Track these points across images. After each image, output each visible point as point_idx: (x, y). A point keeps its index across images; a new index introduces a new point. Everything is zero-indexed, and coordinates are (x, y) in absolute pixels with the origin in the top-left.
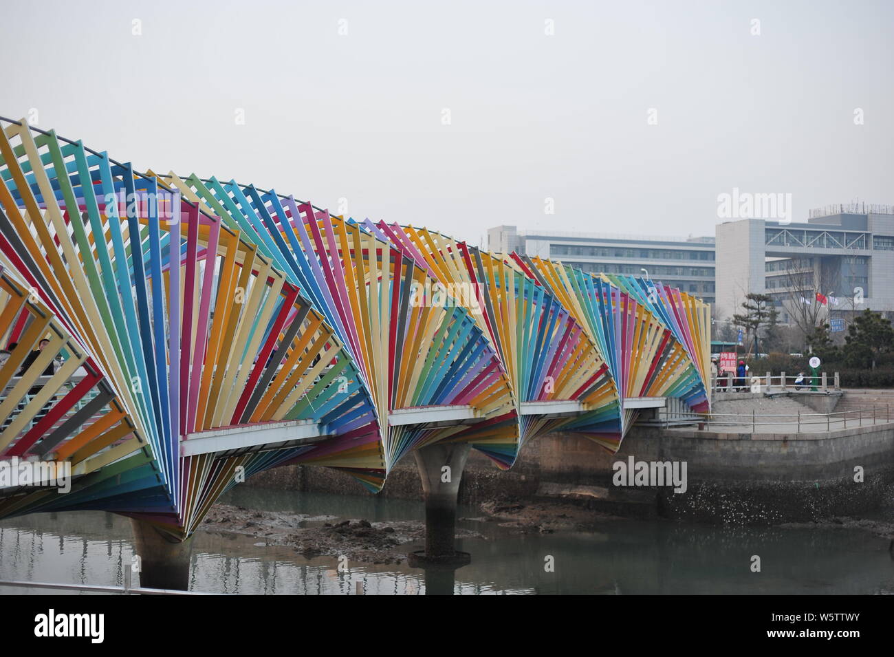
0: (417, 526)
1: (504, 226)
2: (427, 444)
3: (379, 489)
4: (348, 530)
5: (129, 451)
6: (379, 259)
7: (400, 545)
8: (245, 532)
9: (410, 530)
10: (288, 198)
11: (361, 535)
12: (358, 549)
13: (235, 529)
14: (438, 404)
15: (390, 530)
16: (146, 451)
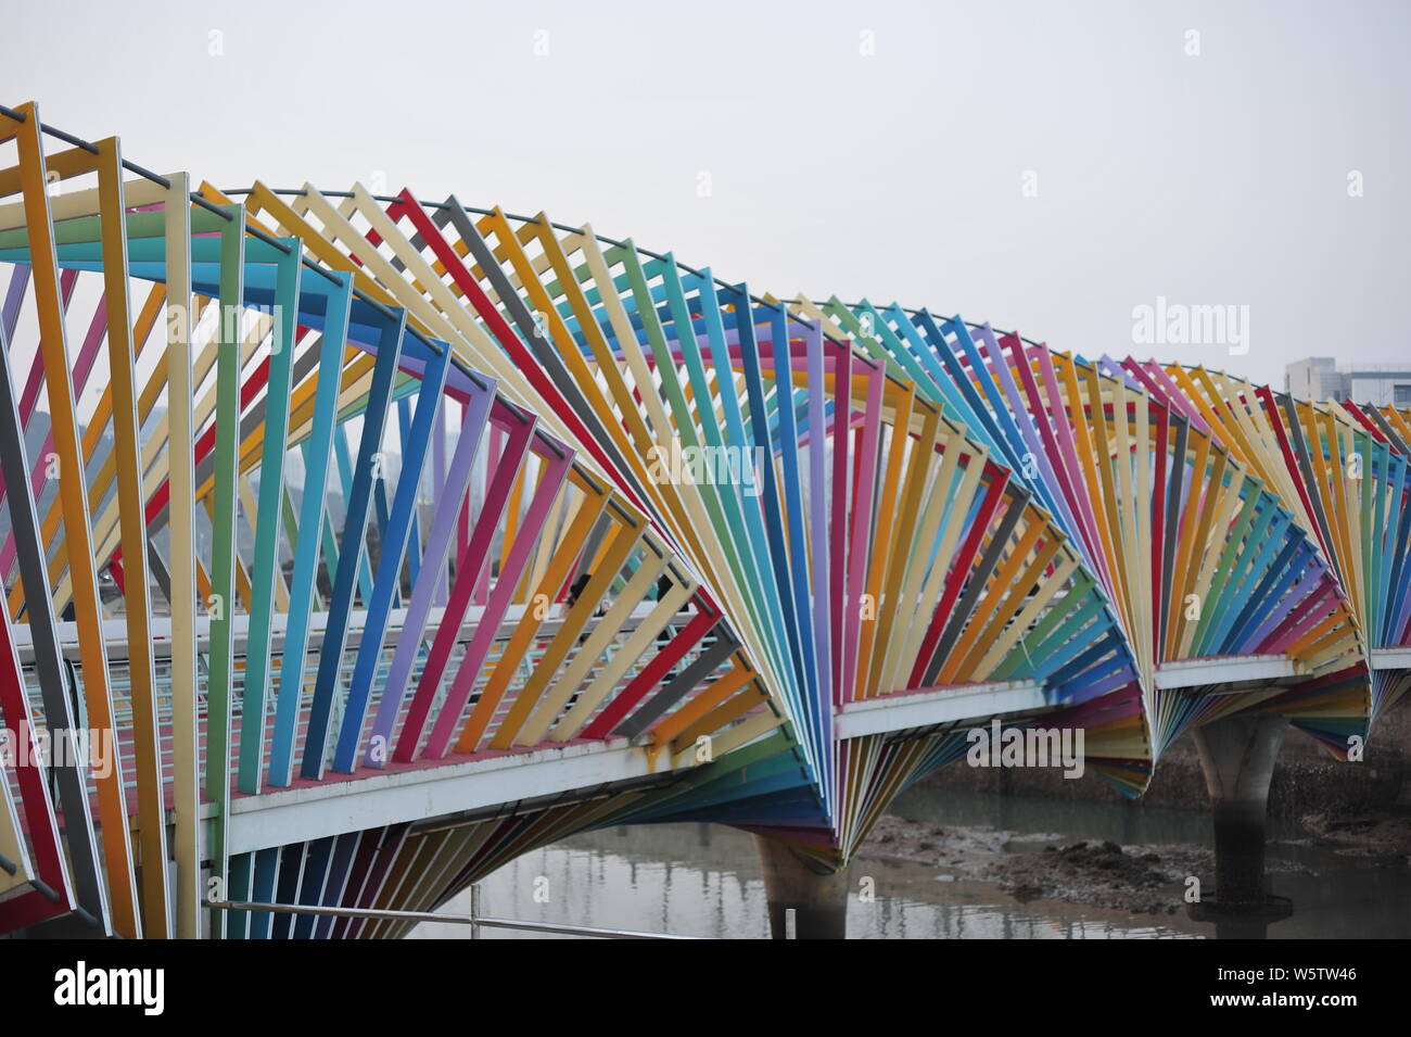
0: (1197, 852)
1: (1312, 359)
2: (1217, 717)
3: (1139, 791)
4: (1084, 857)
5: (758, 731)
6: (1132, 419)
7: (1173, 882)
8: (919, 859)
9: (1186, 859)
10: (981, 328)
11: (1107, 865)
12: (1104, 889)
13: (903, 852)
14: (1234, 653)
15: (1154, 859)
16: (785, 732)
